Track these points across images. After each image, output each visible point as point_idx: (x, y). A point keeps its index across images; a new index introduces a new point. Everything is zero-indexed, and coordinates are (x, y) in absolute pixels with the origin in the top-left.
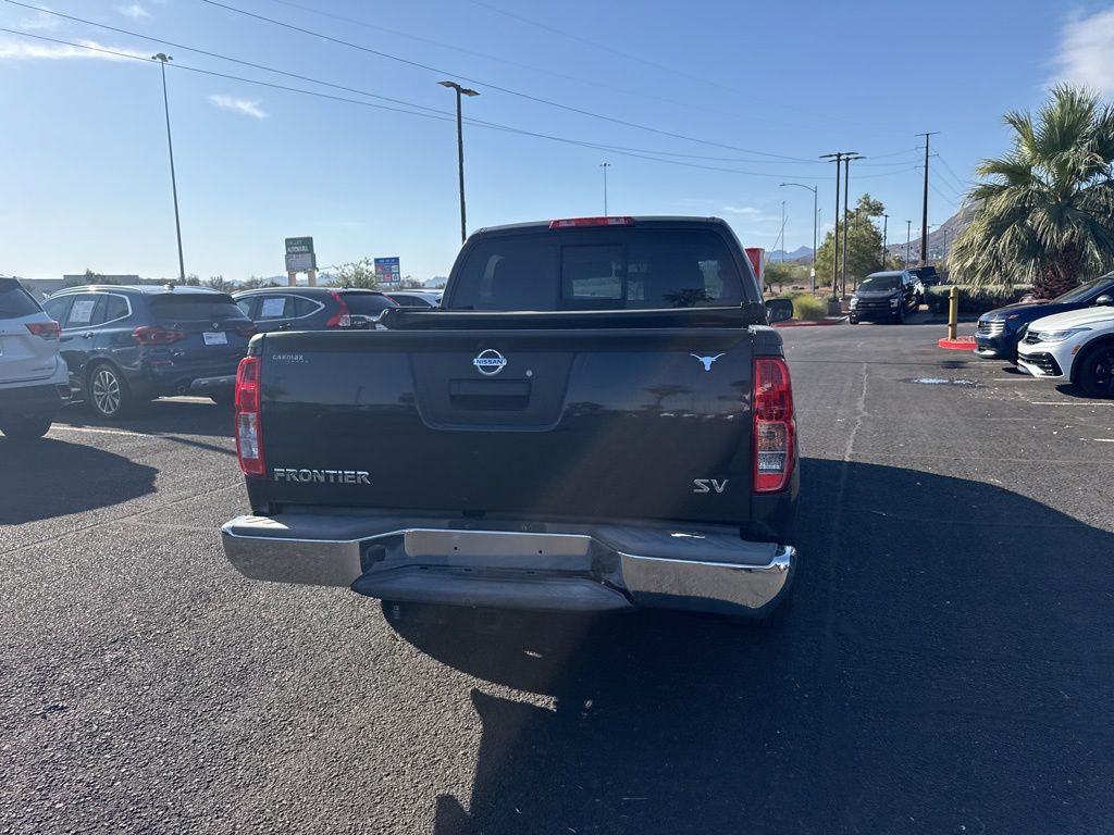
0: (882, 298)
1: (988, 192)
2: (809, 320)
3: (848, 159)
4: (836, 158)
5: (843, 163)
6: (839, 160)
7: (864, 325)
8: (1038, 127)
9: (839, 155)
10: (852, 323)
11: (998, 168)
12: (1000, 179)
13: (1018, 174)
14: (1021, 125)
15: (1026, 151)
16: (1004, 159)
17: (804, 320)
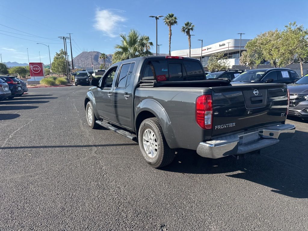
0: (84, 79)
1: (119, 53)
2: (63, 85)
3: (66, 39)
4: (63, 38)
5: (65, 40)
6: (64, 39)
7: (79, 86)
8: (128, 39)
9: (64, 37)
10: (76, 85)
11: (121, 47)
12: (121, 50)
13: (125, 49)
14: (124, 38)
15: (125, 44)
16: (121, 45)
17: (61, 85)
